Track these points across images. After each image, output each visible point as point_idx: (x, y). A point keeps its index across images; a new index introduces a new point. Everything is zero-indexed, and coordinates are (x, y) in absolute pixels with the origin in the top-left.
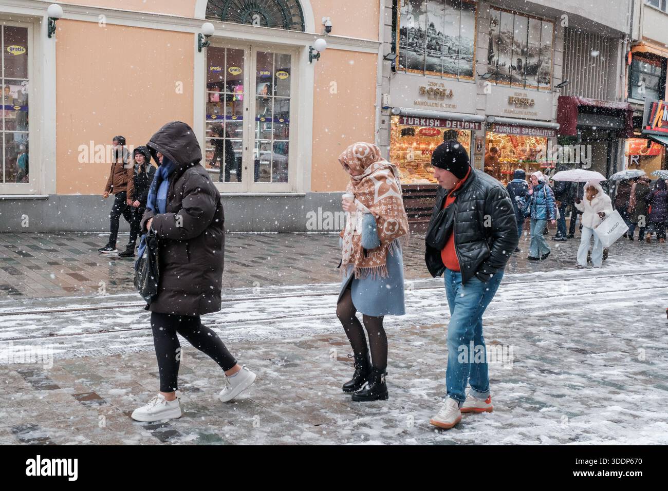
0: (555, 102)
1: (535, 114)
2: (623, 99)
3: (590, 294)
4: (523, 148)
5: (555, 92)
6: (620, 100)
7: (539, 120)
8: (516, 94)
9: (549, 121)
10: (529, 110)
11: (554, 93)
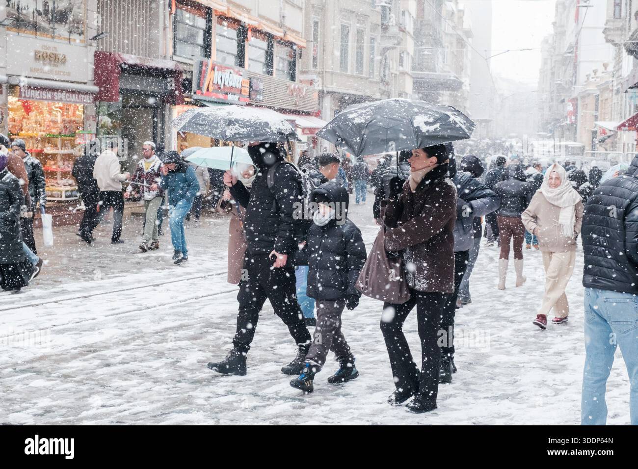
0: (91, 59)
1: (69, 74)
2: (168, 57)
3: (194, 300)
4: (53, 118)
5: (91, 45)
6: (165, 58)
7: (72, 82)
8: (44, 47)
9: (85, 83)
10: (61, 68)
11: (89, 47)
